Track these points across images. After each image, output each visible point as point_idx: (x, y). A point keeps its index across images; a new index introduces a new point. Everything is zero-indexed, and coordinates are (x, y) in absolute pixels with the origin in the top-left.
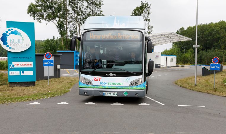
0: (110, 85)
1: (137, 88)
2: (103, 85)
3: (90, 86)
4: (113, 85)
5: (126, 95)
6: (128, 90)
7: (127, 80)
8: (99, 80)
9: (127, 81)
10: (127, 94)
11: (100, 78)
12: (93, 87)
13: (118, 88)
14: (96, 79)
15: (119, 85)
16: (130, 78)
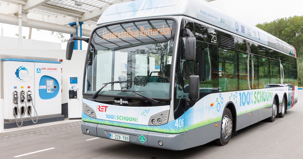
0: (119, 121)
1: (161, 131)
2: (110, 119)
3: (94, 120)
4: (123, 121)
5: (143, 141)
6: (146, 133)
7: (144, 112)
8: (104, 110)
9: (145, 115)
10: (145, 140)
11: (106, 107)
12: (98, 122)
13: (131, 126)
14: (101, 107)
15: (132, 122)
16: (149, 110)
